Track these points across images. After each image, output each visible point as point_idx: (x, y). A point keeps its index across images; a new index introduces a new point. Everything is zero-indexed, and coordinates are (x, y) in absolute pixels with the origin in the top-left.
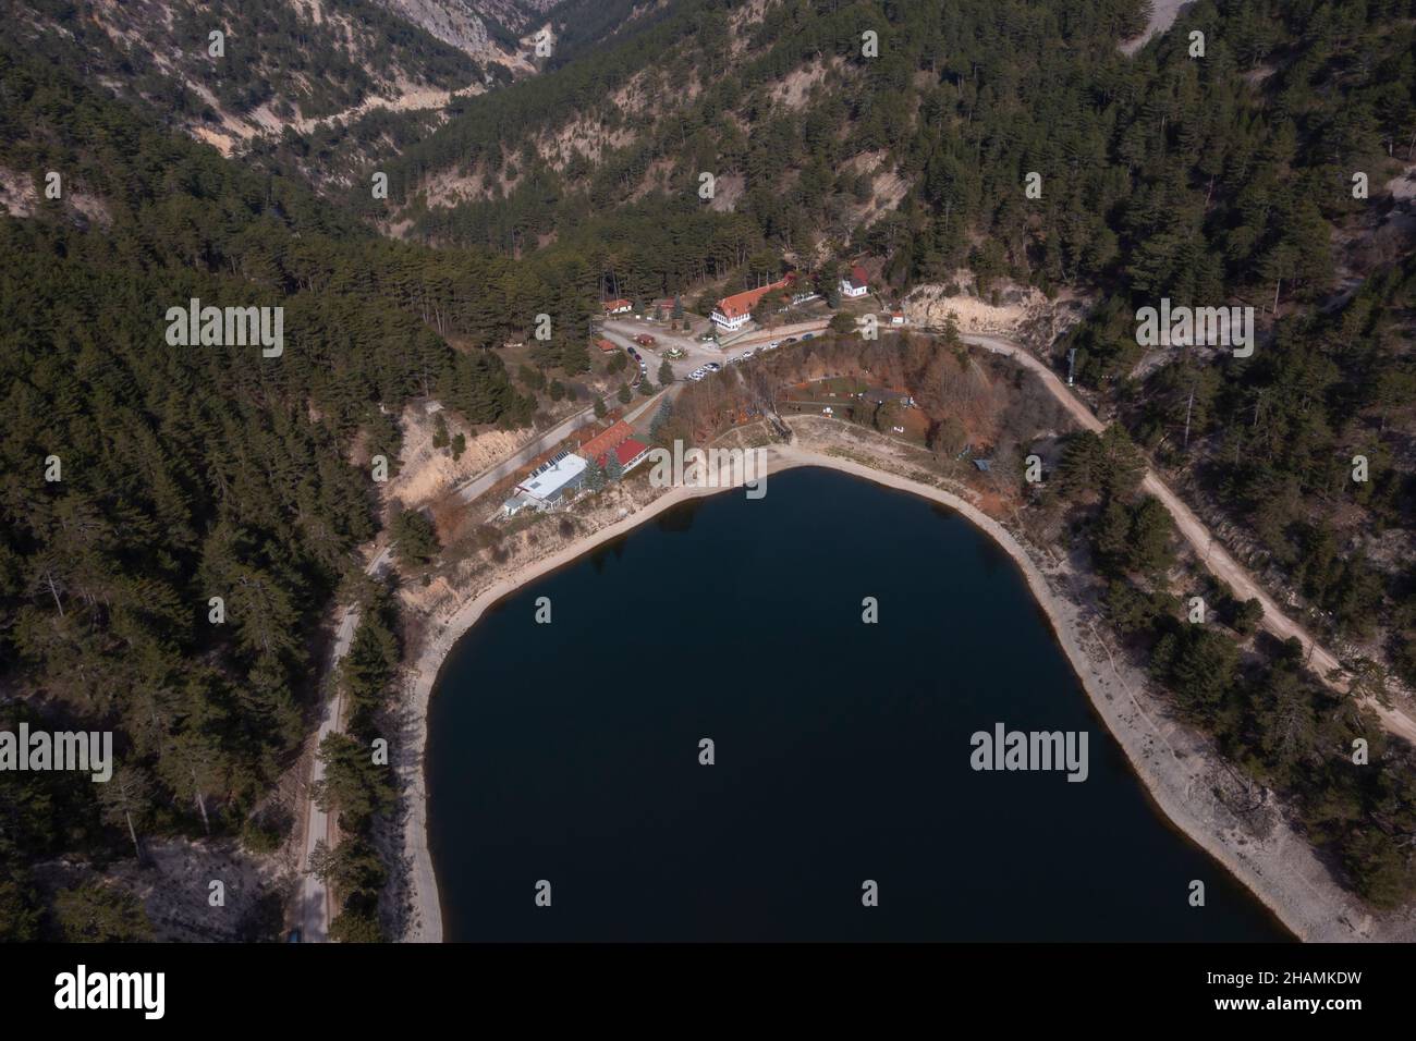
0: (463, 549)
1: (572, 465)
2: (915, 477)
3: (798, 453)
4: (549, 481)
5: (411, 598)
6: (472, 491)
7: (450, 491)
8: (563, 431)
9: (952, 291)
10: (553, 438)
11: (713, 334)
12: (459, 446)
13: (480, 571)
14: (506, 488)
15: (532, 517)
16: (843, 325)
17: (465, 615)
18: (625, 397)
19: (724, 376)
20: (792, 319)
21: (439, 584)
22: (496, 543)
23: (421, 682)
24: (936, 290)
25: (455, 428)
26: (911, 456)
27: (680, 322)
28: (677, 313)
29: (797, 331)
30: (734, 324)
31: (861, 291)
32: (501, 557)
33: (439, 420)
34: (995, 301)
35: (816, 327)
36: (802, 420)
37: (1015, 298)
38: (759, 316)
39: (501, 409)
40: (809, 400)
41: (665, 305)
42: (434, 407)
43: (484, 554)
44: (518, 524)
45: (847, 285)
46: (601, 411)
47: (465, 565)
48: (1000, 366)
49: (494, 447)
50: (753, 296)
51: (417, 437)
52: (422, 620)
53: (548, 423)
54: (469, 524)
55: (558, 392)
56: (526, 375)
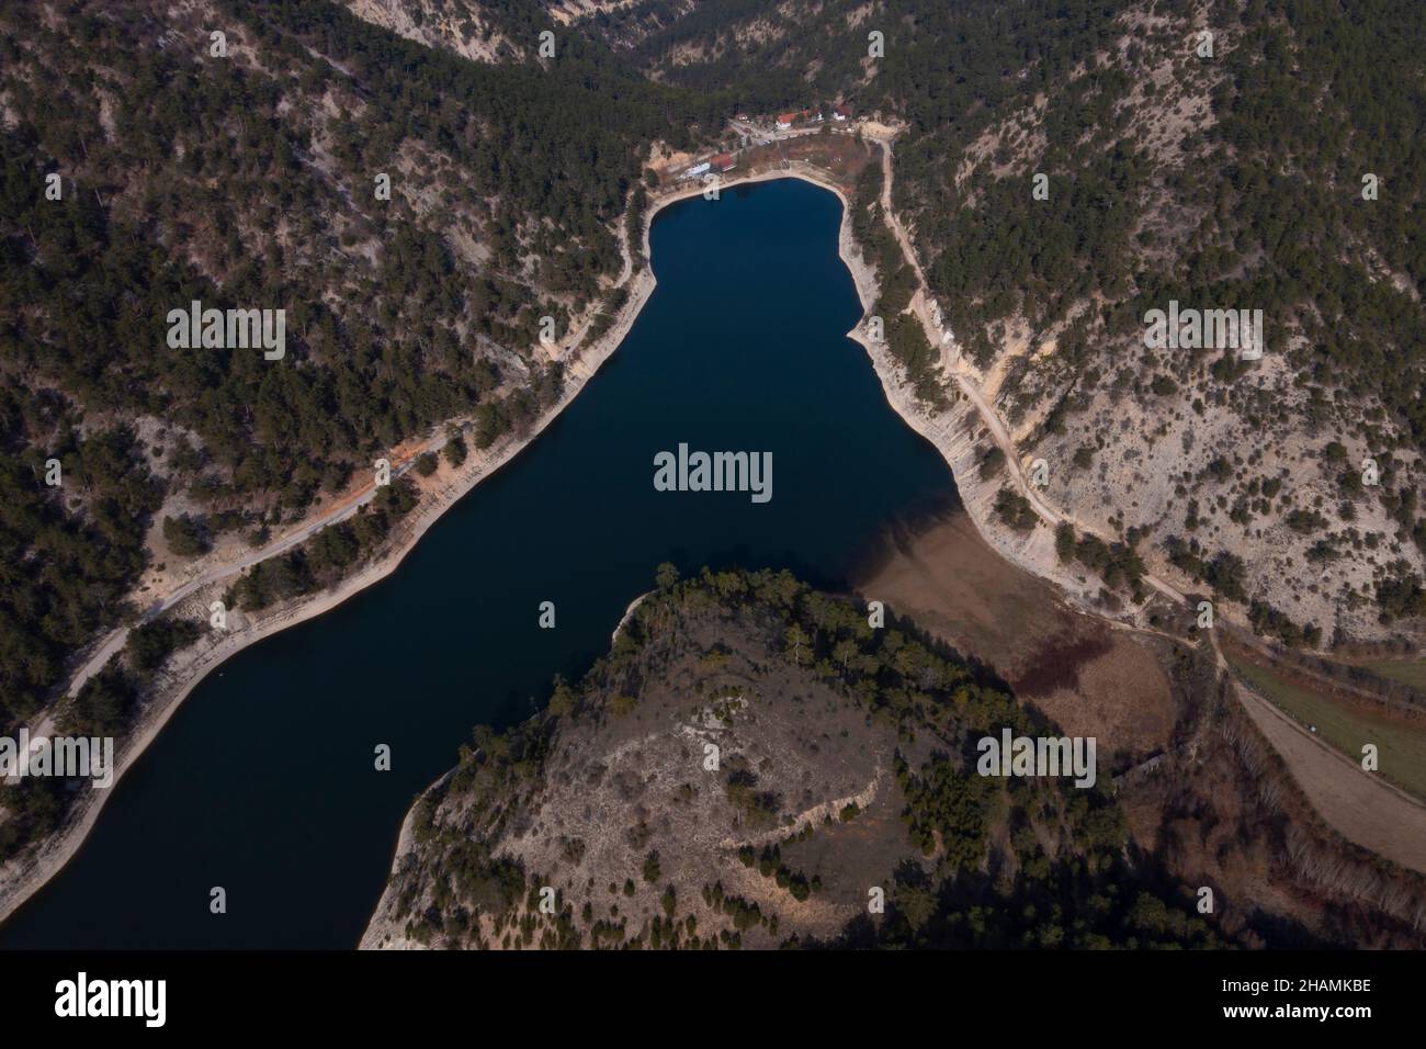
0: (666, 185)
1: (706, 166)
2: (827, 183)
3: (789, 173)
4: (698, 170)
5: (649, 194)
6: (671, 170)
7: (664, 170)
8: (706, 156)
9: (871, 119)
10: (701, 158)
11: (775, 130)
12: (669, 156)
13: (671, 192)
14: (682, 170)
15: (691, 179)
16: (826, 130)
17: (665, 202)
18: (731, 148)
19: (772, 145)
20: (807, 126)
21: (658, 193)
22: (677, 185)
23: (650, 215)
24: (866, 118)
25: (668, 149)
26: (829, 176)
27: (765, 125)
28: (765, 122)
29: (807, 131)
30: (784, 127)
31: (842, 118)
32: (678, 190)
33: (664, 147)
34: (886, 125)
35: (815, 131)
36: (796, 162)
37: (895, 124)
38: (794, 125)
39: (684, 145)
40: (801, 157)
41: (760, 119)
42: (662, 142)
43: (673, 188)
44: (685, 181)
45: (836, 115)
46: (721, 151)
47: (667, 190)
48: (878, 149)
49: (681, 157)
50: (793, 115)
51: (655, 151)
52: (652, 201)
53: (702, 153)
54: (669, 179)
55: (707, 144)
56: (696, 136)
